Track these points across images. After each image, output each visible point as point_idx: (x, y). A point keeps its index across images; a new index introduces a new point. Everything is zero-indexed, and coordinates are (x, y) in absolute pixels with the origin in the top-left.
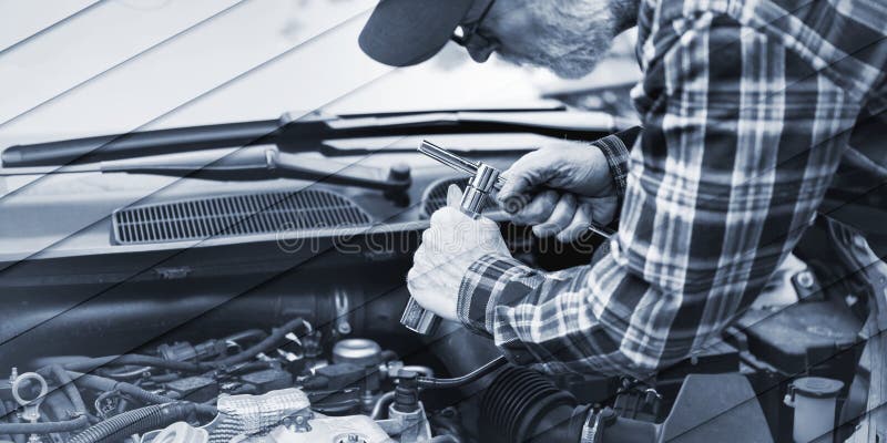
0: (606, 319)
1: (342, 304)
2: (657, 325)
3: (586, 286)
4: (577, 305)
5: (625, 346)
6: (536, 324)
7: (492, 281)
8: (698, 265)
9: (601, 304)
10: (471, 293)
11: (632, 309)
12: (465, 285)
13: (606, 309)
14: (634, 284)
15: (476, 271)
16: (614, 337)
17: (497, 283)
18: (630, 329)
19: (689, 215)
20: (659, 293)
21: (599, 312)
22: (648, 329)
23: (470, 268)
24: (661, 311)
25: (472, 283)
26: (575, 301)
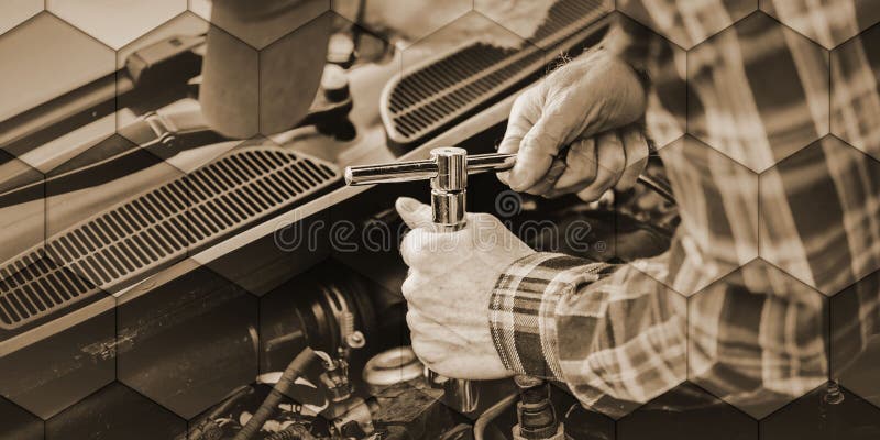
0: (725, 354)
1: (339, 308)
2: (802, 339)
3: (675, 312)
4: (677, 342)
5: (772, 379)
6: (629, 375)
7: (532, 317)
8: (819, 243)
9: (709, 336)
10: (511, 342)
11: (756, 330)
12: (497, 334)
13: (720, 342)
14: (742, 303)
15: (501, 308)
16: (751, 373)
17: (540, 319)
18: (766, 354)
19: (775, 186)
20: (784, 302)
21: (711, 346)
22: (791, 348)
23: (491, 307)
24: (799, 324)
25: (505, 328)
26: (671, 335)
